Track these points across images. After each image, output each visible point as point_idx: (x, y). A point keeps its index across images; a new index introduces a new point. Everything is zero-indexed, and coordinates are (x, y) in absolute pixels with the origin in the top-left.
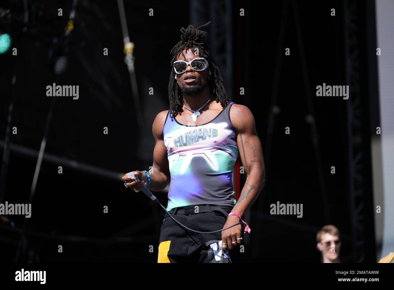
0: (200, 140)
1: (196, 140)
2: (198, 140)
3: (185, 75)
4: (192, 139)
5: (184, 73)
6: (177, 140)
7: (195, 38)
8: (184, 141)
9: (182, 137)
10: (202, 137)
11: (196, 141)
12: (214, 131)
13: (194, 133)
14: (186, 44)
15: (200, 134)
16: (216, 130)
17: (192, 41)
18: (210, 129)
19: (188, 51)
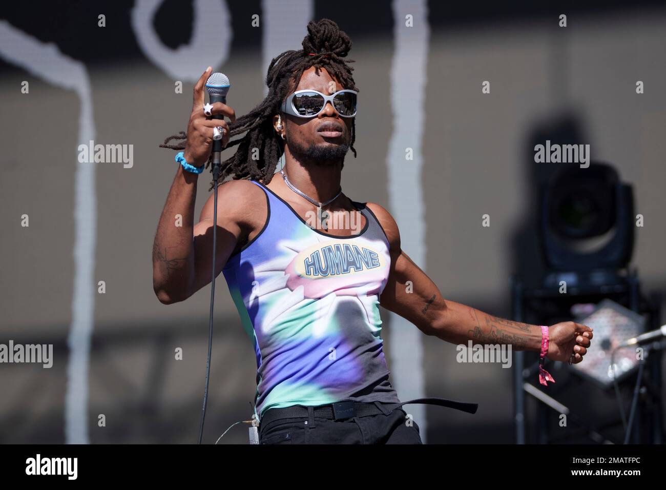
0: (352, 269)
1: (343, 267)
2: (347, 268)
3: (319, 122)
5: (316, 116)
6: (310, 260)
8: (323, 266)
10: (354, 263)
11: (344, 270)
12: (372, 255)
13: (339, 252)
14: (317, 57)
15: (350, 256)
16: (374, 254)
17: (330, 53)
18: (365, 250)
19: (321, 71)
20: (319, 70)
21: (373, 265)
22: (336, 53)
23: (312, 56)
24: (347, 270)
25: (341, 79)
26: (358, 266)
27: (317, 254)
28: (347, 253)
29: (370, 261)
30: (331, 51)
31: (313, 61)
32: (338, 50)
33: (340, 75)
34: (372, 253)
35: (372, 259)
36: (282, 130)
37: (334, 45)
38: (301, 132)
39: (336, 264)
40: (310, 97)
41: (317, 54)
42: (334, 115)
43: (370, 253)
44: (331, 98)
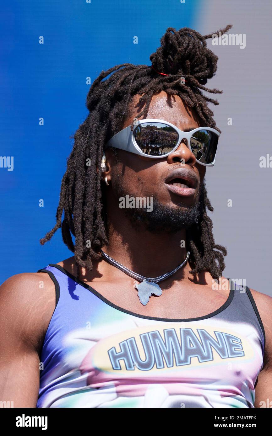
0: (194, 360)
1: (179, 357)
2: (186, 358)
3: (163, 167)
4: (168, 355)
5: (165, 159)
6: (118, 350)
7: (200, 70)
8: (143, 357)
9: (132, 343)
10: (197, 352)
11: (180, 362)
12: (231, 340)
13: (171, 339)
14: (171, 80)
15: (190, 342)
16: (236, 338)
17: (190, 76)
18: (219, 335)
19: (175, 100)
20: (172, 99)
21: (232, 353)
22: (197, 78)
23: (164, 76)
24: (186, 361)
25: (201, 114)
26: (205, 354)
27: (131, 342)
28: (185, 339)
29: (227, 349)
30: (192, 74)
31: (165, 83)
32: (200, 74)
33: (199, 109)
34: (231, 337)
35: (231, 345)
36: (107, 173)
37: (198, 66)
38: (139, 179)
39: (166, 353)
40: (158, 129)
41: (171, 76)
42: (189, 161)
43: (228, 337)
44: (188, 136)
